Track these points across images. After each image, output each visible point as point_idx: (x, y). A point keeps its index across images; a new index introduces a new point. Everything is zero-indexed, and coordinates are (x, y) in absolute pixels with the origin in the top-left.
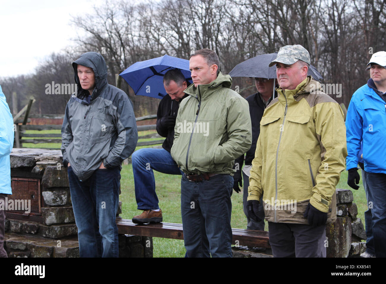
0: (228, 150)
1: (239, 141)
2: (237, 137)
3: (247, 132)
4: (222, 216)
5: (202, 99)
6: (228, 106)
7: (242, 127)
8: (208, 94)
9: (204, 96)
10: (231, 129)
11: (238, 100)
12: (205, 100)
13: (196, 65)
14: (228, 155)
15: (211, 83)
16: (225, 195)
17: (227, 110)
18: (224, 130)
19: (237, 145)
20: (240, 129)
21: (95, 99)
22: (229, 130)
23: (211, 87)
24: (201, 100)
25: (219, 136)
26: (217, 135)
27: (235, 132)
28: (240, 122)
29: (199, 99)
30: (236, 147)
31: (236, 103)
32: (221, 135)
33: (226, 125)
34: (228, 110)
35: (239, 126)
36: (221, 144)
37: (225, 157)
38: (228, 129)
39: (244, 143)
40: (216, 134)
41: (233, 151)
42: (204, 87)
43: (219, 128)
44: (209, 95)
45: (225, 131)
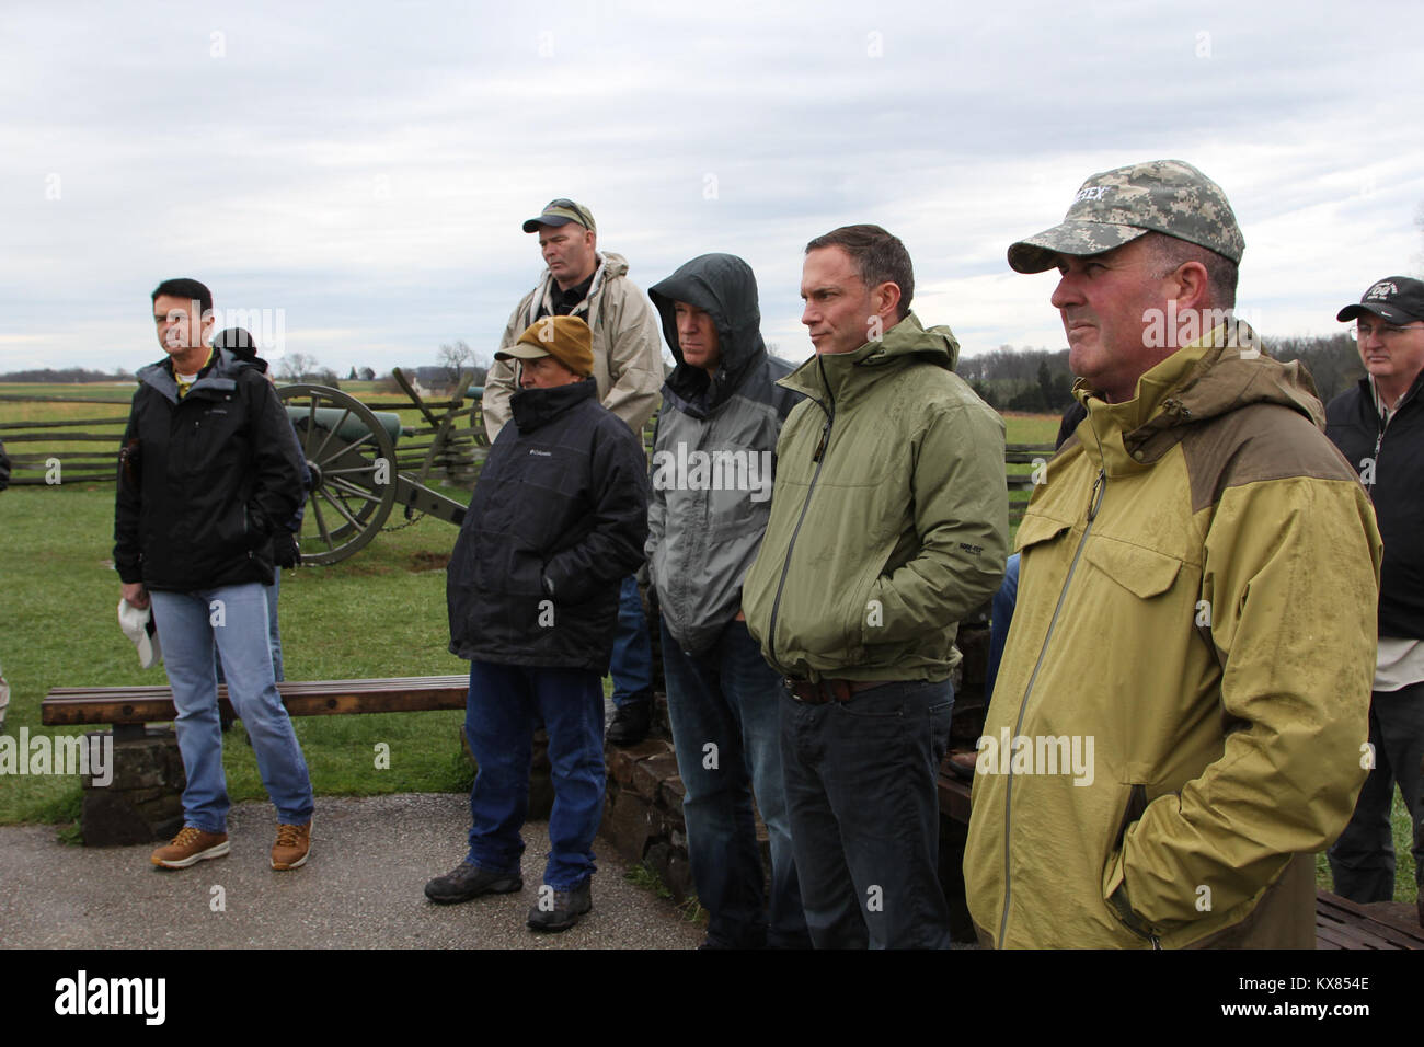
0: (910, 595)
1: (952, 563)
2: (949, 549)
3: (987, 532)
4: (898, 835)
5: (839, 406)
6: (914, 432)
7: (965, 514)
8: (856, 387)
9: (843, 396)
10: (928, 519)
11: (956, 409)
12: (846, 409)
13: (818, 283)
14: (907, 615)
15: (864, 350)
16: (911, 760)
17: (910, 447)
18: (903, 522)
19: (944, 575)
20: (958, 521)
21: (723, 402)
22: (920, 518)
23: (865, 362)
24: (833, 409)
25: (885, 541)
26: (877, 538)
27: (942, 531)
28: (961, 493)
29: (828, 406)
30: (942, 583)
31: (949, 419)
32: (891, 538)
33: (908, 500)
34: (916, 450)
35: (956, 507)
36: (888, 572)
37: (897, 623)
38: (916, 518)
39: (973, 571)
40: (873, 536)
41: (929, 599)
42: (837, 362)
43: (883, 513)
44: (863, 392)
45: (908, 525)
